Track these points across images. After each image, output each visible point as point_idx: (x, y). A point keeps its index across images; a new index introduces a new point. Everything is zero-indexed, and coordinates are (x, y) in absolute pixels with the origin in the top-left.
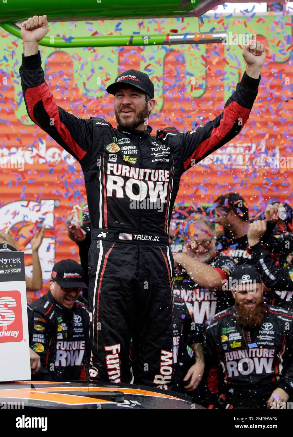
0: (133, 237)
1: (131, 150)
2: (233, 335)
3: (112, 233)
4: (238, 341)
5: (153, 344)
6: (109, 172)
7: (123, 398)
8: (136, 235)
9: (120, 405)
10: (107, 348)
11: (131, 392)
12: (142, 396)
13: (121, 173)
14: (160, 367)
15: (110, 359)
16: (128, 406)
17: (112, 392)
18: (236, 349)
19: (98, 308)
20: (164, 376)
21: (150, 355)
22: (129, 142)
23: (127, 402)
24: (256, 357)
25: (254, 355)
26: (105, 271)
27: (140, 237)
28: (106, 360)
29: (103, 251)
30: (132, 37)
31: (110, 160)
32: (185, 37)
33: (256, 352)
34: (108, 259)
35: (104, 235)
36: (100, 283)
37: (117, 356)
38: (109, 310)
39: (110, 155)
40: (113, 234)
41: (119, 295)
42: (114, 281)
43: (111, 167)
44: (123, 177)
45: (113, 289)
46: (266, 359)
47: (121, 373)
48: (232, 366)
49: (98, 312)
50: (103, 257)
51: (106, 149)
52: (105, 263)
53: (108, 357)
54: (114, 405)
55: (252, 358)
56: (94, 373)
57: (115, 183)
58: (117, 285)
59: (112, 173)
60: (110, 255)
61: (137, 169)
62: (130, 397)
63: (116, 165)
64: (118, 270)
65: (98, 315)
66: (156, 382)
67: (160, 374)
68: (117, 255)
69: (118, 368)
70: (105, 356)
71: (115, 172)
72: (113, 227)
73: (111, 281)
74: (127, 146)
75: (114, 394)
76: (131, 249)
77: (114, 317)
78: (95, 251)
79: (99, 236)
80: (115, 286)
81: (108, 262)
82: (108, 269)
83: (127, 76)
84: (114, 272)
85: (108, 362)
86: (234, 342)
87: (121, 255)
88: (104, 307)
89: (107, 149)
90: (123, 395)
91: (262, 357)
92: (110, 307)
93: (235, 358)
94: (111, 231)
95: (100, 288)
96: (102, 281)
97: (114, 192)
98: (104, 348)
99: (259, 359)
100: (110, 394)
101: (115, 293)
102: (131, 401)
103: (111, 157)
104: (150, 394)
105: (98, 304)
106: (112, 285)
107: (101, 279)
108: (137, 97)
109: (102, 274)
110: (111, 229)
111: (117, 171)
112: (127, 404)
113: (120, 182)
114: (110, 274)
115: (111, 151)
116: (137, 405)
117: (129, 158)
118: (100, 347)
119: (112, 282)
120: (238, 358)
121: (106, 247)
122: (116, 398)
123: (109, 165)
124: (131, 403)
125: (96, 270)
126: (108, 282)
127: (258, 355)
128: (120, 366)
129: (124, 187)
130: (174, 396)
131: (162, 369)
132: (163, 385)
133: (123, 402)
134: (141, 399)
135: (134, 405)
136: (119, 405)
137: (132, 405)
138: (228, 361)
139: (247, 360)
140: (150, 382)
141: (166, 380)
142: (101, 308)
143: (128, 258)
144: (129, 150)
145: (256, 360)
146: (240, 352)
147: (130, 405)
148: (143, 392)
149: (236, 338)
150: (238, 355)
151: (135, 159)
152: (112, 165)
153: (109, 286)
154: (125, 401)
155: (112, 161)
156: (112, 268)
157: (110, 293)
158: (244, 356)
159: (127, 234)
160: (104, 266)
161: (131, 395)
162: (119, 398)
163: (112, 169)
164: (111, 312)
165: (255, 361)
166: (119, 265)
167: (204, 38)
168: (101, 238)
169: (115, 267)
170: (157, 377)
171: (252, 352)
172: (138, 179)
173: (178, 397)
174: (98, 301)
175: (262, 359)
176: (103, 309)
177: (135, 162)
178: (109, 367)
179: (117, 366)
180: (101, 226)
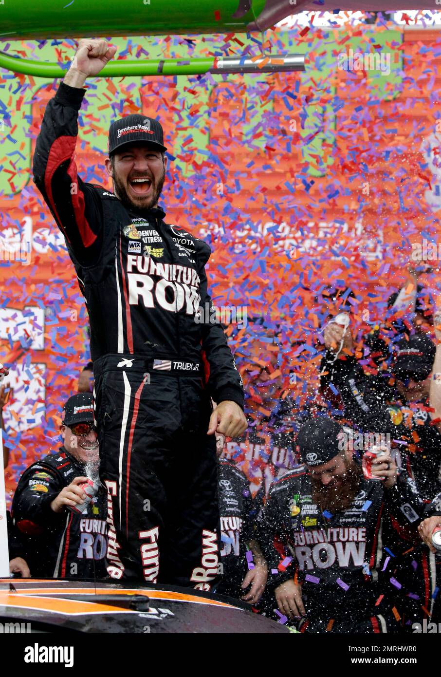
0: (173, 365)
1: (153, 236)
2: (308, 506)
3: (141, 359)
4: (312, 516)
5: (193, 521)
6: (129, 269)
7: (148, 604)
8: (175, 363)
9: (144, 616)
10: (143, 535)
11: (160, 596)
12: (176, 602)
13: (149, 271)
14: (201, 555)
15: (147, 551)
16: (156, 617)
17: (131, 596)
18: (310, 529)
19: (128, 474)
20: (206, 569)
21: (186, 539)
22: (147, 225)
23: (153, 610)
24: (339, 541)
25: (335, 539)
26: (138, 419)
27: (180, 365)
28: (140, 553)
29: (130, 389)
30: (162, 62)
31: (130, 250)
32: (242, 63)
33: (338, 533)
34: (141, 401)
35: (128, 363)
36: (131, 438)
37: (155, 545)
38: (148, 477)
39: (130, 242)
40: (143, 361)
41: (159, 453)
42: (154, 433)
43: (134, 260)
44: (152, 276)
45: (151, 446)
46: (354, 544)
47: (160, 570)
48: (303, 553)
49: (128, 480)
50: (133, 398)
51: (123, 232)
52: (137, 407)
53: (144, 547)
54: (134, 614)
55: (332, 543)
56: (117, 574)
57: (140, 284)
58: (158, 439)
59: (135, 270)
60: (143, 395)
61: (167, 265)
62: (158, 604)
63: (140, 258)
64: (158, 416)
65: (128, 485)
66: (194, 578)
67: (202, 566)
68: (152, 393)
69: (157, 563)
70: (140, 547)
71: (140, 268)
72: (142, 350)
73: (149, 433)
74: (146, 230)
75: (134, 599)
76: (170, 384)
77: (154, 487)
78: (117, 389)
79: (120, 365)
80: (156, 440)
81: (142, 405)
82: (143, 416)
83: (136, 127)
84: (152, 419)
85: (145, 555)
86: (307, 518)
87: (158, 393)
88: (139, 473)
89: (125, 233)
90: (148, 600)
91: (348, 541)
92: (149, 474)
93: (308, 543)
94: (140, 357)
95: (130, 445)
96: (135, 434)
97: (140, 298)
98: (138, 535)
99: (344, 543)
100: (128, 599)
101: (155, 450)
102: (160, 609)
103: (132, 246)
104: (188, 599)
105: (128, 470)
106: (151, 439)
107: (132, 431)
108: (155, 158)
109: (134, 423)
110: (140, 354)
111: (143, 267)
112: (154, 614)
113: (148, 282)
114: (146, 422)
115: (131, 236)
116: (168, 615)
117: (152, 249)
118: (132, 534)
119: (150, 435)
120: (312, 542)
121: (135, 381)
122: (137, 604)
123: (130, 257)
124: (160, 613)
125: (121, 417)
126: (145, 435)
127: (341, 538)
128: (160, 561)
129: (153, 291)
130: (225, 601)
131: (204, 558)
132: (204, 583)
133: (147, 610)
134: (174, 606)
135: (164, 616)
136: (142, 615)
137: (161, 615)
138: (298, 545)
139: (325, 546)
140: (186, 579)
141: (209, 575)
142: (134, 475)
143: (170, 397)
144: (150, 236)
145: (339, 546)
146: (315, 533)
147: (158, 615)
148: (177, 596)
149: (311, 512)
150: (313, 537)
151: (162, 250)
152: (135, 257)
153: (148, 441)
154: (151, 609)
155: (133, 251)
156: (149, 414)
157: (149, 451)
158: (321, 540)
159: (164, 362)
160: (135, 411)
161: (159, 600)
162: (142, 604)
163: (134, 263)
164: (149, 480)
165: (337, 548)
166: (158, 409)
167: (271, 64)
168: (124, 368)
169: (153, 412)
170: (196, 570)
171: (332, 534)
172: (169, 281)
173: (231, 603)
174: (129, 464)
175: (347, 544)
176: (139, 476)
177: (161, 254)
178: (146, 562)
179: (156, 561)
180: (121, 349)
